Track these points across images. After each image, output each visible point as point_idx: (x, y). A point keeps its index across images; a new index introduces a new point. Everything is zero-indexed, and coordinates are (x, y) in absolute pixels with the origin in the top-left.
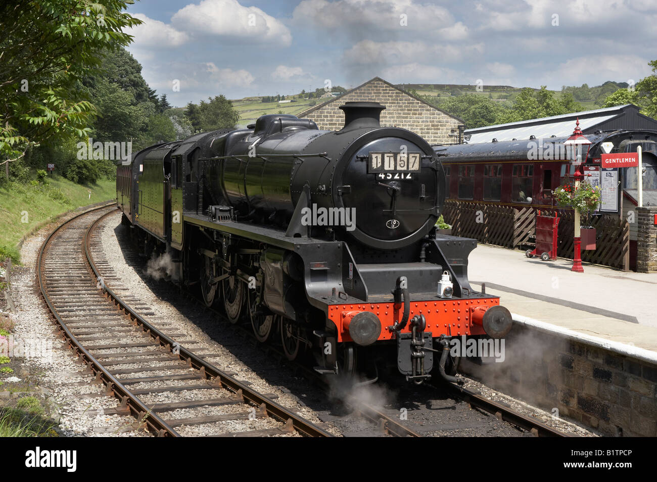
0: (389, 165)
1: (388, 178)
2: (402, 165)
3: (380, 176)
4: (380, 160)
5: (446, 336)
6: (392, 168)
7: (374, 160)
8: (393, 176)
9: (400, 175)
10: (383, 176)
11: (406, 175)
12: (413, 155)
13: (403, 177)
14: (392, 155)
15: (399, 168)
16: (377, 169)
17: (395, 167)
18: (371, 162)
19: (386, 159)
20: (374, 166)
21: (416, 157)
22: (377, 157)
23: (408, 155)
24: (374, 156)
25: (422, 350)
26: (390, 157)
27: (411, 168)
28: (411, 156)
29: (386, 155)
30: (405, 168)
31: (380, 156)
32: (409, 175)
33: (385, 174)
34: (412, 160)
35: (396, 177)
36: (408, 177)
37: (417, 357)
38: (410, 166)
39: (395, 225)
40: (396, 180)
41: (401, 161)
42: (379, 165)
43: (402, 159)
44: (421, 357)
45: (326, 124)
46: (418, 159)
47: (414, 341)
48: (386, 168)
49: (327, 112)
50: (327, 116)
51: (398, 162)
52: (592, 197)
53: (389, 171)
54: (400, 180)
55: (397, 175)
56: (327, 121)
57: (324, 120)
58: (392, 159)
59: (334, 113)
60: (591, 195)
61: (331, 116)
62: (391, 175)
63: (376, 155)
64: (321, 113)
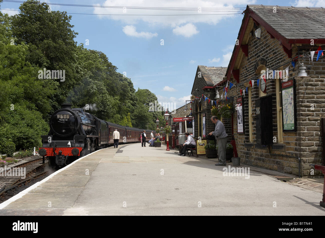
0: (62, 117)
4: (59, 116)
5: (67, 156)
6: (62, 118)
7: (58, 116)
8: (63, 120)
10: (60, 120)
11: (66, 120)
15: (64, 118)
18: (57, 117)
19: (61, 116)
20: (58, 117)
23: (66, 115)
24: (58, 115)
25: (61, 159)
27: (67, 118)
28: (67, 115)
30: (66, 118)
31: (59, 115)
34: (67, 116)
35: (64, 120)
36: (67, 120)
37: (60, 161)
38: (67, 117)
39: (64, 131)
41: (64, 116)
44: (61, 161)
45: (179, 115)
46: (69, 116)
48: (61, 118)
49: (180, 111)
50: (179, 113)
59: (182, 111)
61: (181, 112)
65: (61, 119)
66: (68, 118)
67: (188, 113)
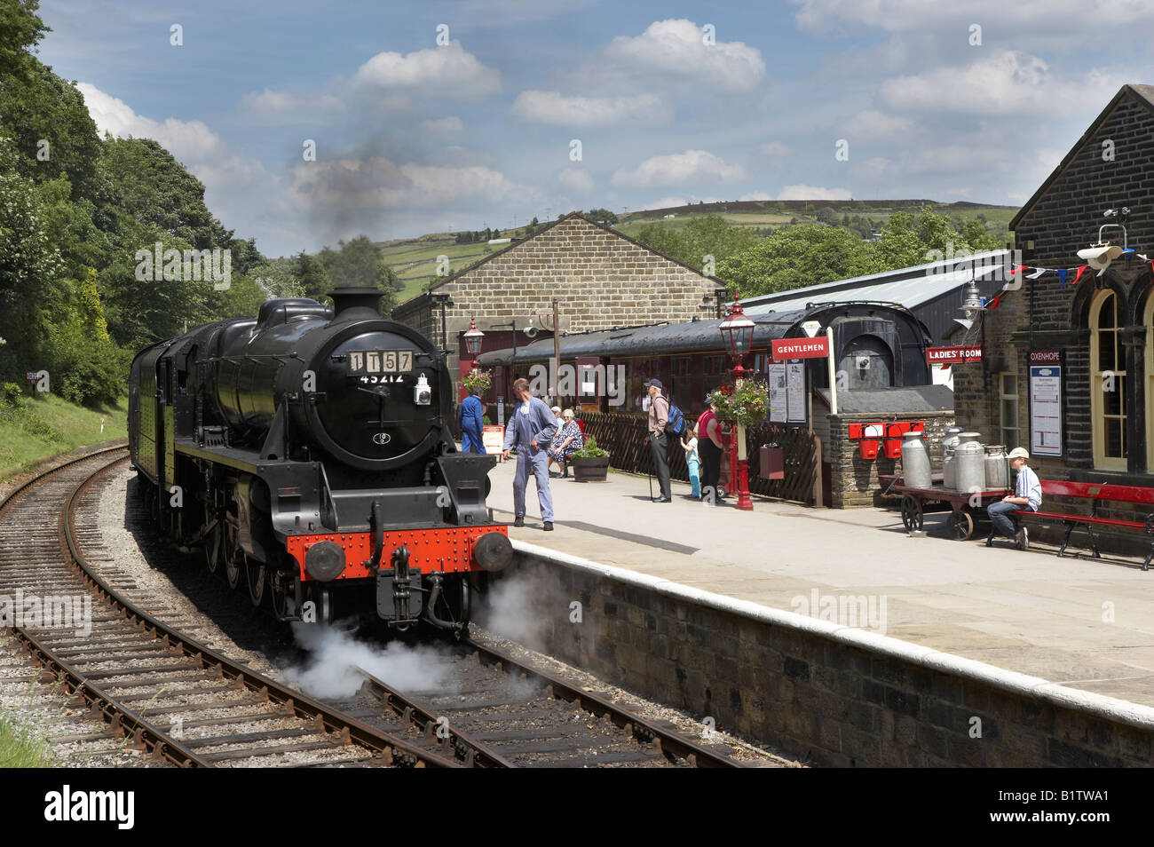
0: (373, 366)
1: (373, 382)
2: (390, 366)
3: (362, 379)
4: (360, 360)
5: (437, 572)
6: (377, 370)
7: (353, 361)
8: (380, 378)
9: (388, 378)
10: (366, 380)
11: (395, 378)
12: (404, 353)
13: (392, 380)
14: (376, 353)
15: (385, 369)
16: (358, 371)
17: (382, 368)
18: (349, 364)
19: (369, 359)
20: (354, 367)
21: (407, 355)
22: (356, 357)
23: (397, 352)
24: (353, 355)
25: (407, 589)
26: (374, 356)
27: (402, 369)
28: (401, 354)
29: (368, 354)
30: (394, 369)
31: (360, 355)
32: (400, 378)
33: (369, 377)
34: (402, 359)
35: (384, 380)
36: (399, 380)
37: (399, 599)
38: (401, 366)
39: (385, 440)
40: (383, 384)
41: (388, 360)
42: (360, 366)
43: (390, 358)
44: (405, 598)
45: (490, 294)
46: (410, 358)
47: (397, 578)
48: (370, 369)
49: (491, 273)
50: (490, 280)
51: (385, 362)
52: (754, 402)
53: (374, 374)
54: (388, 384)
55: (384, 378)
56: (491, 287)
57: (485, 287)
58: (377, 358)
59: (502, 273)
60: (752, 399)
61: (497, 280)
62: (376, 379)
63: (355, 354)
64: (480, 274)
65: (369, 376)
66: (409, 368)
67: (532, 280)
